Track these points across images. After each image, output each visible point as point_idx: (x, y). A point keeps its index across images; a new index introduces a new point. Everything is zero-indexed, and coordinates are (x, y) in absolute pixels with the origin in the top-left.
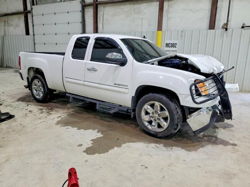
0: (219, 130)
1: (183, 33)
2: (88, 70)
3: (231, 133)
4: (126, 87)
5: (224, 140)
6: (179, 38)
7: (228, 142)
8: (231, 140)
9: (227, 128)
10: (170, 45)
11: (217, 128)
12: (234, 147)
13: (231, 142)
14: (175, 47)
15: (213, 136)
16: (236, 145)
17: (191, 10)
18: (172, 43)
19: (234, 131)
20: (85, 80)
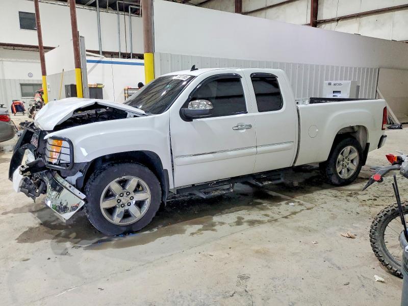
0: (37, 222)
3: (16, 226)
5: (20, 213)
7: (14, 213)
8: (12, 217)
9: (27, 231)
11: (41, 224)
12: (5, 211)
13: (11, 215)
15: (38, 211)
16: (2, 214)
19: (13, 231)
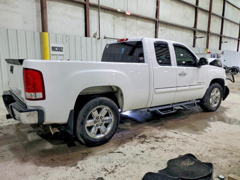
1: (68, 37)
2: (180, 75)
4: (204, 83)
6: (64, 42)
10: (56, 49)
14: (62, 51)
17: (69, 16)
18: (58, 47)
20: (177, 86)
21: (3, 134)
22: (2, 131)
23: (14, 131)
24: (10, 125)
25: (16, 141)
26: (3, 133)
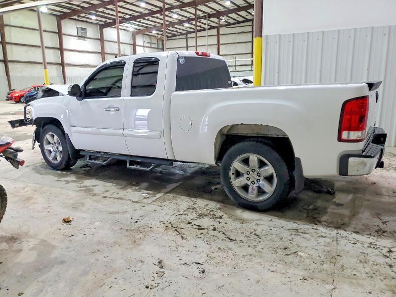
21: (382, 218)
22: (381, 225)
23: (360, 215)
24: (357, 233)
25: (368, 200)
26: (381, 220)
